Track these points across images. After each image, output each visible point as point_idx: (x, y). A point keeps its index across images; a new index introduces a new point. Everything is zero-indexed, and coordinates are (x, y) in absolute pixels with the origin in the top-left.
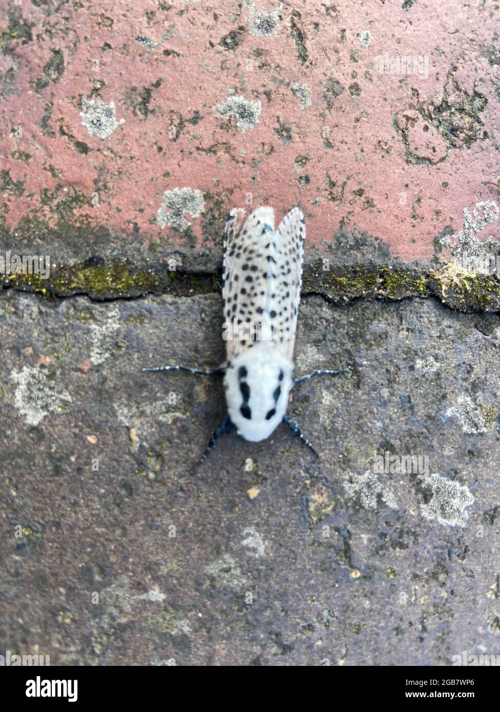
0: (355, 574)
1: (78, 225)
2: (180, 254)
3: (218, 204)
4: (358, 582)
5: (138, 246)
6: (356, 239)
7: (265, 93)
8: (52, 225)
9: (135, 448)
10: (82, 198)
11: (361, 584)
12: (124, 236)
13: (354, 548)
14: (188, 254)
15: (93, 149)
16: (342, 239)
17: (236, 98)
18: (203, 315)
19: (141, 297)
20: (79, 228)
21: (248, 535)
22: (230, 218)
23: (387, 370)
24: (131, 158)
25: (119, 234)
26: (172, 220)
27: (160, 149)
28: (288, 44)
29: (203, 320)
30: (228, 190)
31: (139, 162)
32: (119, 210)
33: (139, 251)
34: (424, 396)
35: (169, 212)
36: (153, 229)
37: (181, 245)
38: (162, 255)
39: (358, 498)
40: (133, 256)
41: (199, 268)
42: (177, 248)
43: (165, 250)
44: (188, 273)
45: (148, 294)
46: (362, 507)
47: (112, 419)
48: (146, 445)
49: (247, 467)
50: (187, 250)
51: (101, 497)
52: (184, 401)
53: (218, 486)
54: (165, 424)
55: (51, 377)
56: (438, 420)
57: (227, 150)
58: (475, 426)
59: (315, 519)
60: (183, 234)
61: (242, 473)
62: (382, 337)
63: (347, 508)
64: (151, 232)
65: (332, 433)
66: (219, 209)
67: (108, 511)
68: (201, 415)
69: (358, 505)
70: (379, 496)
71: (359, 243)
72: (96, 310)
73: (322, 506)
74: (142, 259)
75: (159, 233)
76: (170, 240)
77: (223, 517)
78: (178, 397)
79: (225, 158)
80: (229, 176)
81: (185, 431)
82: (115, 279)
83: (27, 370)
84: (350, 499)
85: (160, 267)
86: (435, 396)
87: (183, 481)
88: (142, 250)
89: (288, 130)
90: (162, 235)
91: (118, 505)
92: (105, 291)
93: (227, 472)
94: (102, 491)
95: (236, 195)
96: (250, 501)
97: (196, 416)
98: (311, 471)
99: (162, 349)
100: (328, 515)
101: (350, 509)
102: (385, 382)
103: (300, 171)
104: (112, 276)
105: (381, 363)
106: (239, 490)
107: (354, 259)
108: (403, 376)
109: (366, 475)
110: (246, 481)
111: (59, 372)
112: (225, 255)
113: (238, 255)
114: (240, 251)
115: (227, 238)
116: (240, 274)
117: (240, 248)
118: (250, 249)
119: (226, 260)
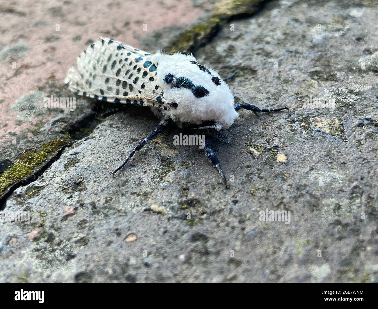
2: (58, 121)
3: (53, 86)
5: (25, 140)
6: (154, 37)
7: (19, 37)
9: (169, 213)
12: (9, 144)
14: (64, 116)
18: (114, 126)
19: (60, 154)
21: (316, 178)
22: (68, 85)
23: (257, 54)
25: (5, 146)
26: (32, 113)
29: (117, 127)
30: (50, 78)
33: (29, 141)
34: (294, 44)
35: (25, 112)
36: (25, 126)
37: (54, 117)
38: (47, 130)
39: (342, 103)
40: (28, 146)
41: (80, 117)
42: (52, 120)
43: (47, 127)
44: (77, 126)
45: (63, 149)
46: (353, 104)
47: (129, 216)
48: (175, 204)
49: (256, 153)
50: (60, 116)
51: (188, 261)
52: (164, 165)
53: (255, 178)
54: (170, 184)
55: (50, 238)
56: (318, 44)
57: (27, 67)
58: (339, 30)
59: (339, 133)
60: (48, 112)
61: (258, 158)
62: (231, 50)
63: (346, 112)
64: (25, 128)
65: (276, 96)
66: (56, 87)
67: (205, 263)
68: (187, 160)
69: (348, 106)
70: (351, 92)
71: (158, 36)
72: (36, 183)
73: (331, 126)
74: (37, 142)
75: (32, 124)
76: (44, 121)
77: (285, 187)
78: (156, 165)
79: (30, 71)
80: (42, 74)
81: (189, 175)
82: (30, 160)
83: (26, 252)
84: (340, 107)
85: (54, 136)
86: (299, 40)
87: (229, 197)
88: (31, 140)
89: (53, 37)
90: (34, 123)
91: (207, 253)
92: (30, 171)
93: (248, 166)
94: (182, 257)
95: (58, 75)
96: (287, 164)
97: (183, 163)
98: (296, 119)
99: (111, 159)
100: (342, 125)
101: (348, 111)
102: (265, 57)
103: (82, 42)
104: (26, 162)
105: (249, 55)
106: (271, 166)
107: (165, 42)
108: (269, 48)
109: (327, 92)
110: (267, 159)
111: (53, 231)
112: (87, 95)
113: (94, 77)
114: (93, 74)
115: (78, 91)
116: (107, 75)
117: (91, 75)
118: (96, 62)
119: (91, 92)
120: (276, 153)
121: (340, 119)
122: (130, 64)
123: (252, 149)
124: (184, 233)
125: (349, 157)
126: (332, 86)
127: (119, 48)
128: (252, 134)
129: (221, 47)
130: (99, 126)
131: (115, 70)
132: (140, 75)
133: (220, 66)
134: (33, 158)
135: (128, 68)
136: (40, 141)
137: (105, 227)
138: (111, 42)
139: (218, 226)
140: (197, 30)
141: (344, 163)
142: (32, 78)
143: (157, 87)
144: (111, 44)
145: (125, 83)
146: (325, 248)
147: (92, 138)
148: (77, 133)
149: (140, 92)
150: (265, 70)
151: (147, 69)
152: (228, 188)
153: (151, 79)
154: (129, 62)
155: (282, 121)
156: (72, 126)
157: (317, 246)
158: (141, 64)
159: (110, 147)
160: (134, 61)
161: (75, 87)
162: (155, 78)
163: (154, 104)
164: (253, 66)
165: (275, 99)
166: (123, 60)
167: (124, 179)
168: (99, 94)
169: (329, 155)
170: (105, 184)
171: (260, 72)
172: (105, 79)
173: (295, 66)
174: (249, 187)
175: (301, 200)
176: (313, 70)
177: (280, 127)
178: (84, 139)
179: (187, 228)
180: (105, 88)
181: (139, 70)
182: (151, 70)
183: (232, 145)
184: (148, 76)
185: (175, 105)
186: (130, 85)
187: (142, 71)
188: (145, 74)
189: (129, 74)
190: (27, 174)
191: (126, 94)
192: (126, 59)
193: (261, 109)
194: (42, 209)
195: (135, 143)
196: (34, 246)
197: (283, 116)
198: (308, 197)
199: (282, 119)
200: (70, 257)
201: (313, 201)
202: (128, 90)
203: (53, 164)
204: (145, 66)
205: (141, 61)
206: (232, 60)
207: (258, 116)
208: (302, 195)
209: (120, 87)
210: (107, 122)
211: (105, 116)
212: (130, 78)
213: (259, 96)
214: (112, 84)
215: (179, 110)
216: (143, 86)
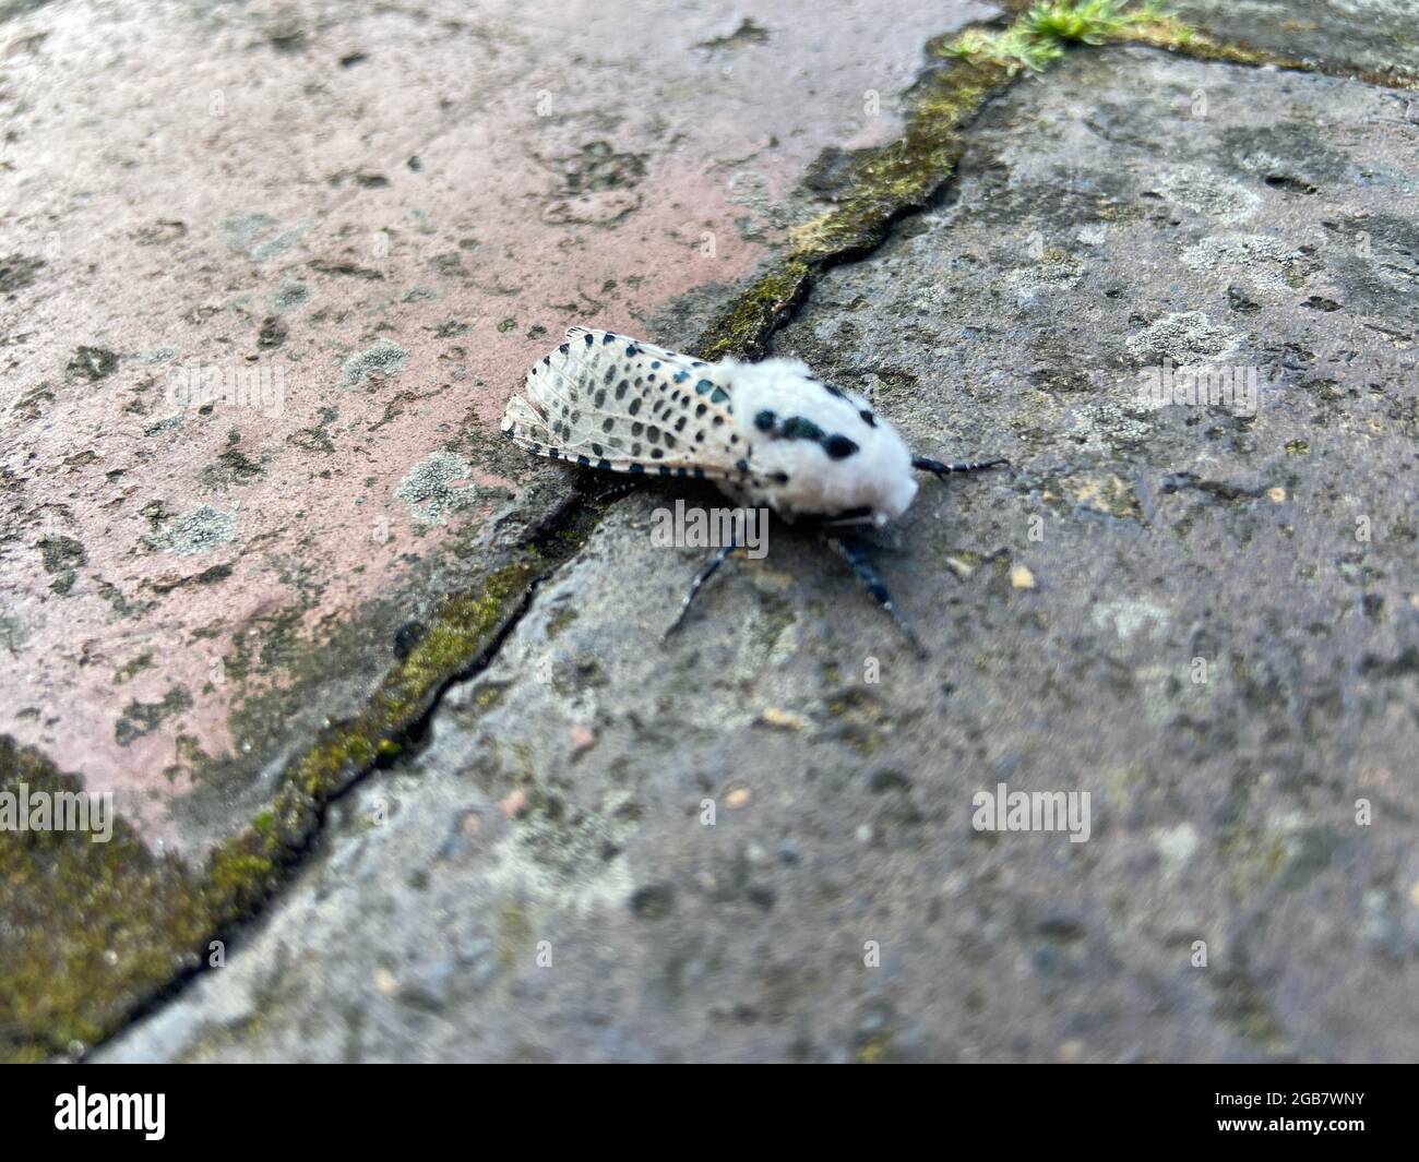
0: (1278, 495)
1: (325, 641)
2: (506, 520)
3: (476, 438)
4: (1295, 497)
5: (441, 570)
6: (675, 311)
7: (378, 329)
8: (285, 683)
9: (808, 726)
10: (290, 615)
11: (1302, 494)
12: (407, 581)
13: (1221, 479)
14: (518, 508)
15: (234, 561)
16: (660, 325)
17: (351, 360)
18: (635, 525)
19: (529, 599)
20: (333, 643)
21: (1110, 620)
22: (510, 433)
23: (907, 339)
24: (300, 516)
25: (399, 587)
26: (445, 505)
27: (326, 475)
28: (341, 286)
29: (643, 528)
30: (466, 420)
31: (316, 509)
32: (361, 570)
33: (450, 573)
34: (979, 312)
35: (429, 503)
36: (435, 537)
37: (495, 512)
38: (487, 543)
39: (1119, 440)
40: (451, 585)
41: (553, 507)
42: (494, 519)
43: (484, 536)
44: (548, 527)
45: (534, 586)
46: (1141, 442)
47: (722, 739)
48: (815, 705)
49: (965, 568)
50: (509, 508)
51: (878, 842)
52: (770, 612)
53: (977, 628)
54: (794, 657)
55: (554, 810)
56: (1031, 309)
57: (410, 397)
58: (1067, 276)
59: (1129, 511)
60: (480, 502)
61: (971, 580)
62: (847, 330)
63: (1131, 461)
64: (437, 541)
65: (972, 433)
66: (485, 442)
67: (919, 844)
68: (816, 595)
69: (1132, 446)
70: (1130, 414)
71: (682, 309)
72: (492, 674)
73: (1108, 492)
74: (469, 574)
75: (449, 532)
76: (474, 522)
77: (1048, 644)
78: (753, 615)
79: (419, 405)
80: (448, 411)
81: (830, 632)
82: (466, 621)
83: (506, 848)
84: (1115, 451)
85: (505, 556)
86: (987, 302)
87: (931, 678)
88: (454, 568)
89: (453, 324)
90: (455, 529)
91: (914, 818)
92: (471, 646)
93: (955, 602)
94: (864, 833)
95: (484, 414)
96: (1036, 590)
97: (810, 604)
98: (1029, 484)
99: (648, 604)
100: (1131, 491)
101: (1135, 458)
102: (926, 346)
103: (519, 333)
104: (456, 625)
105: (889, 342)
106: (1005, 598)
107: (700, 322)
108: (929, 325)
109: (1079, 417)
110: (993, 581)
111: (556, 791)
112: (561, 457)
113: (576, 417)
114: (572, 410)
115: (538, 447)
116: (605, 412)
117: (566, 411)
118: (577, 384)
119: (571, 451)
120: (1007, 567)
121: (1124, 479)
122: (663, 388)
123: (953, 561)
124: (854, 772)
125: (1165, 565)
126: (1086, 403)
127: (631, 351)
128: (943, 523)
129: (825, 327)
130: (601, 526)
131: (627, 401)
132: (690, 413)
133: (833, 370)
134: (471, 614)
135: (657, 398)
136: (477, 571)
137: (674, 771)
138: (608, 339)
139: (923, 750)
140: (765, 291)
141: (1160, 580)
142: (427, 422)
143: (734, 439)
144: (611, 344)
145: (654, 433)
146: (1173, 784)
147: (593, 556)
148: (550, 543)
149: (693, 450)
150: (934, 375)
151: (706, 398)
152: (923, 656)
153: (718, 420)
154: (658, 383)
155: (1000, 490)
156: (540, 530)
157: (1153, 782)
158: (688, 388)
159: (638, 576)
160: (670, 381)
161: (528, 438)
162: (726, 417)
163: (727, 475)
164: (904, 367)
165: (971, 440)
166: (645, 379)
167: (687, 650)
168: (590, 454)
169: (1121, 563)
170: (648, 667)
171: (922, 379)
172: (602, 420)
173: (995, 363)
174: (968, 650)
175: (1090, 673)
176: (1035, 369)
177: (999, 504)
178: (573, 561)
179: (856, 761)
180: (603, 440)
181: (686, 401)
182: (715, 400)
183: (904, 555)
184: (710, 415)
185: (781, 478)
186: (668, 435)
187: (694, 404)
188: (701, 409)
189: (662, 411)
190: (465, 653)
191: (657, 454)
192: (652, 378)
193: (951, 466)
194: (519, 738)
195: (690, 564)
196: (520, 831)
197: (1000, 478)
198: (1103, 667)
199: (999, 485)
200: (610, 852)
201: (1118, 674)
202: (661, 445)
203: (522, 625)
204: (699, 391)
205: (687, 381)
206: (857, 356)
207: (945, 483)
208: (1089, 663)
209: (643, 440)
210: (617, 518)
211: (607, 501)
212: (665, 417)
213: (936, 435)
214: (622, 432)
215: (792, 489)
216: (700, 437)
